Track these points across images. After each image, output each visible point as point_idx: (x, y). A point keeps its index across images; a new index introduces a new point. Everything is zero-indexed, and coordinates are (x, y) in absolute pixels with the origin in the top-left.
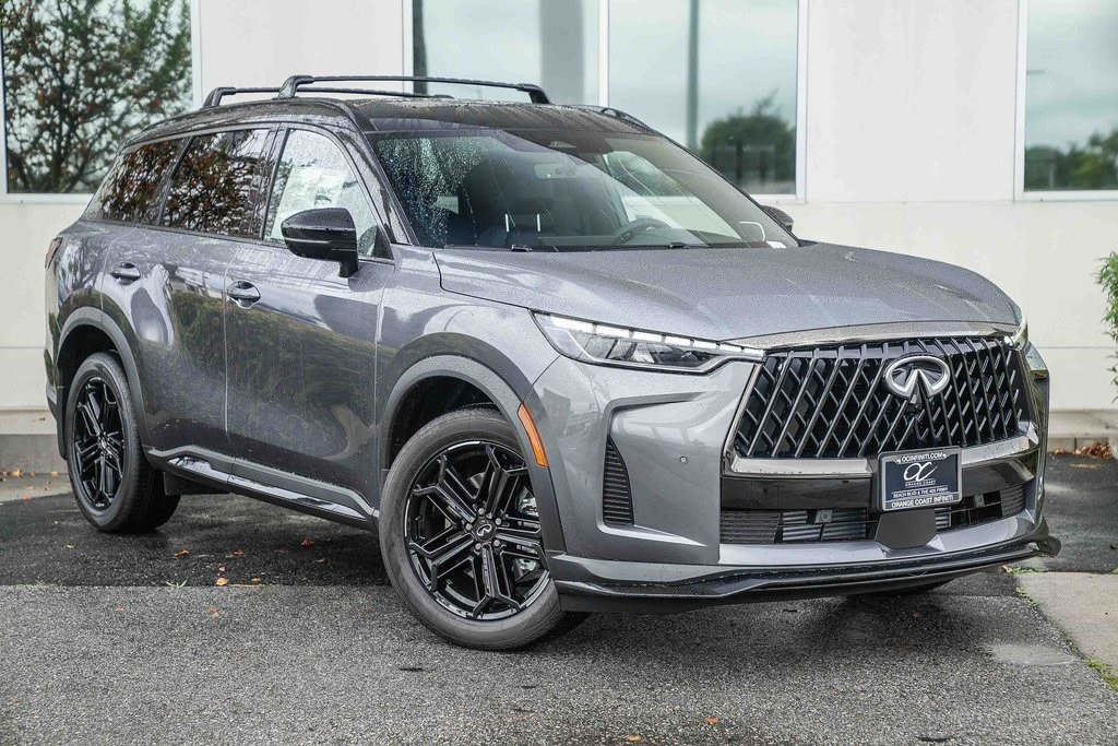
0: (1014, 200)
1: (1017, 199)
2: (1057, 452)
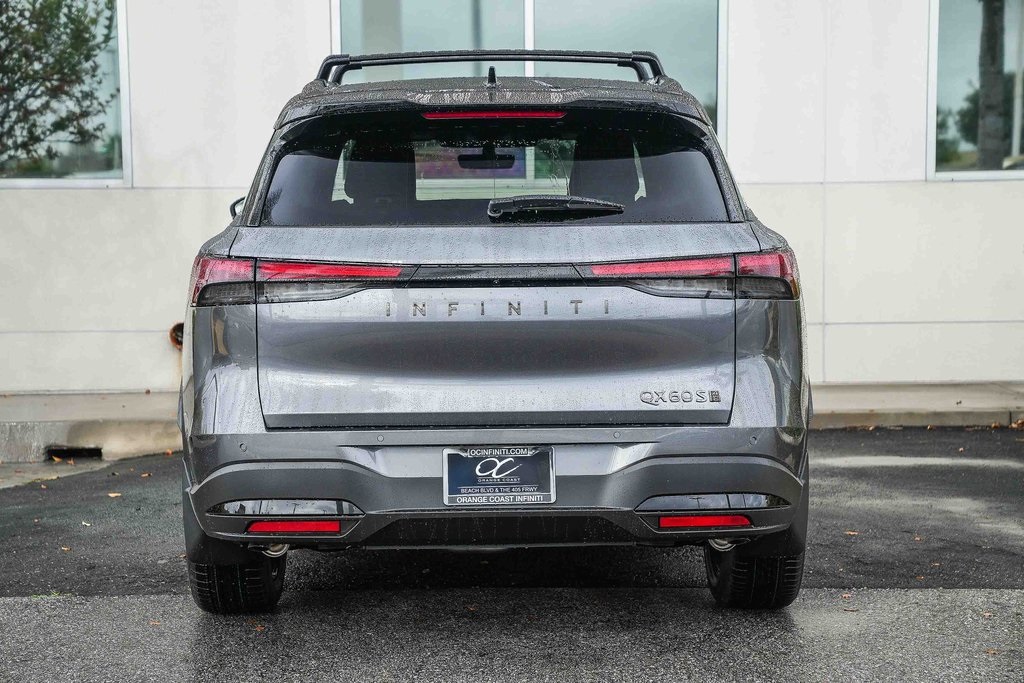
0: (926, 180)
1: (929, 179)
2: (993, 425)
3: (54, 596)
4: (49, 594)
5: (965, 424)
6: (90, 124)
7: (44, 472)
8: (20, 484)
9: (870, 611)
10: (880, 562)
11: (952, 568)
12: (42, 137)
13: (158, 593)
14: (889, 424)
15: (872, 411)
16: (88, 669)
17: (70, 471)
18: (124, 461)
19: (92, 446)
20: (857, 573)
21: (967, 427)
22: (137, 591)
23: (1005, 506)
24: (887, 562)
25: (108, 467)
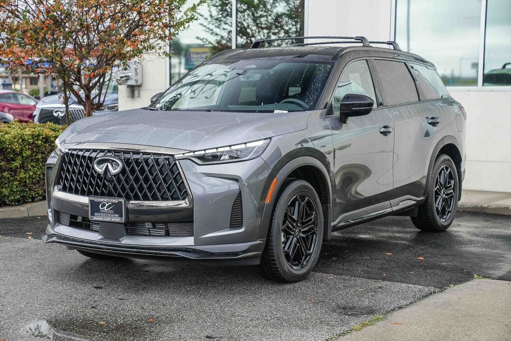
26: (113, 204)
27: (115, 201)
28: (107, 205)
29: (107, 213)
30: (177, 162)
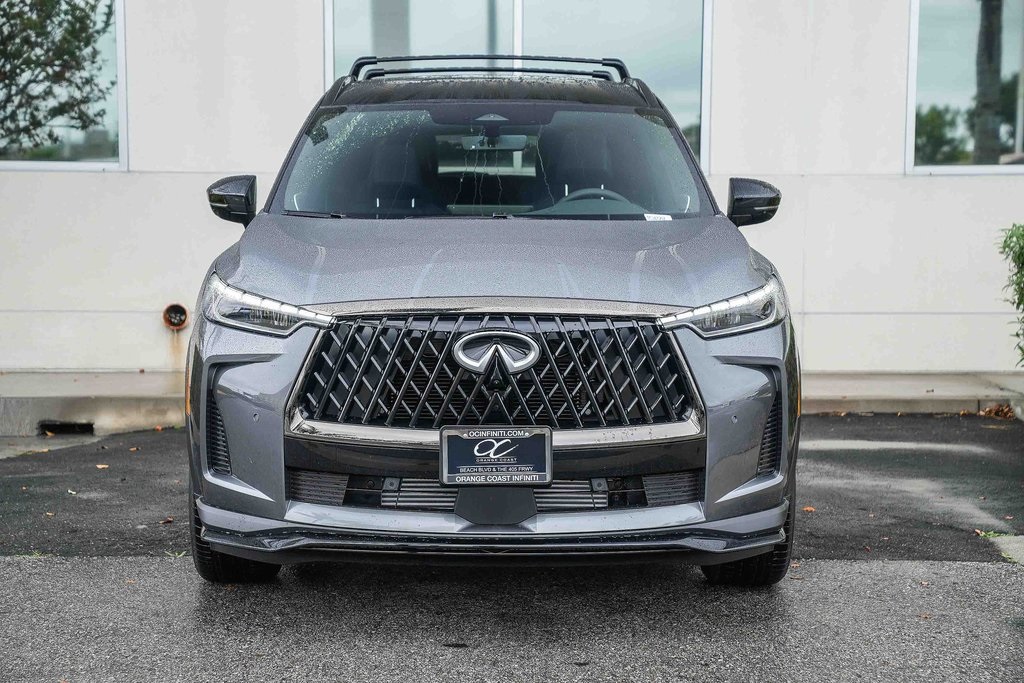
0: (905, 174)
1: (908, 173)
2: (962, 413)
3: (36, 556)
4: (31, 554)
5: (934, 412)
6: (91, 109)
7: (36, 445)
8: (12, 456)
9: (815, 580)
10: (832, 536)
11: (900, 542)
12: (43, 122)
13: (136, 555)
14: (861, 410)
15: (845, 397)
16: (62, 620)
17: (61, 445)
18: (115, 436)
19: (84, 421)
20: (808, 545)
21: (937, 414)
22: (116, 553)
23: (961, 487)
24: (838, 536)
25: (99, 442)
26: (515, 441)
27: (524, 433)
28: (497, 445)
29: (496, 464)
30: (670, 333)
